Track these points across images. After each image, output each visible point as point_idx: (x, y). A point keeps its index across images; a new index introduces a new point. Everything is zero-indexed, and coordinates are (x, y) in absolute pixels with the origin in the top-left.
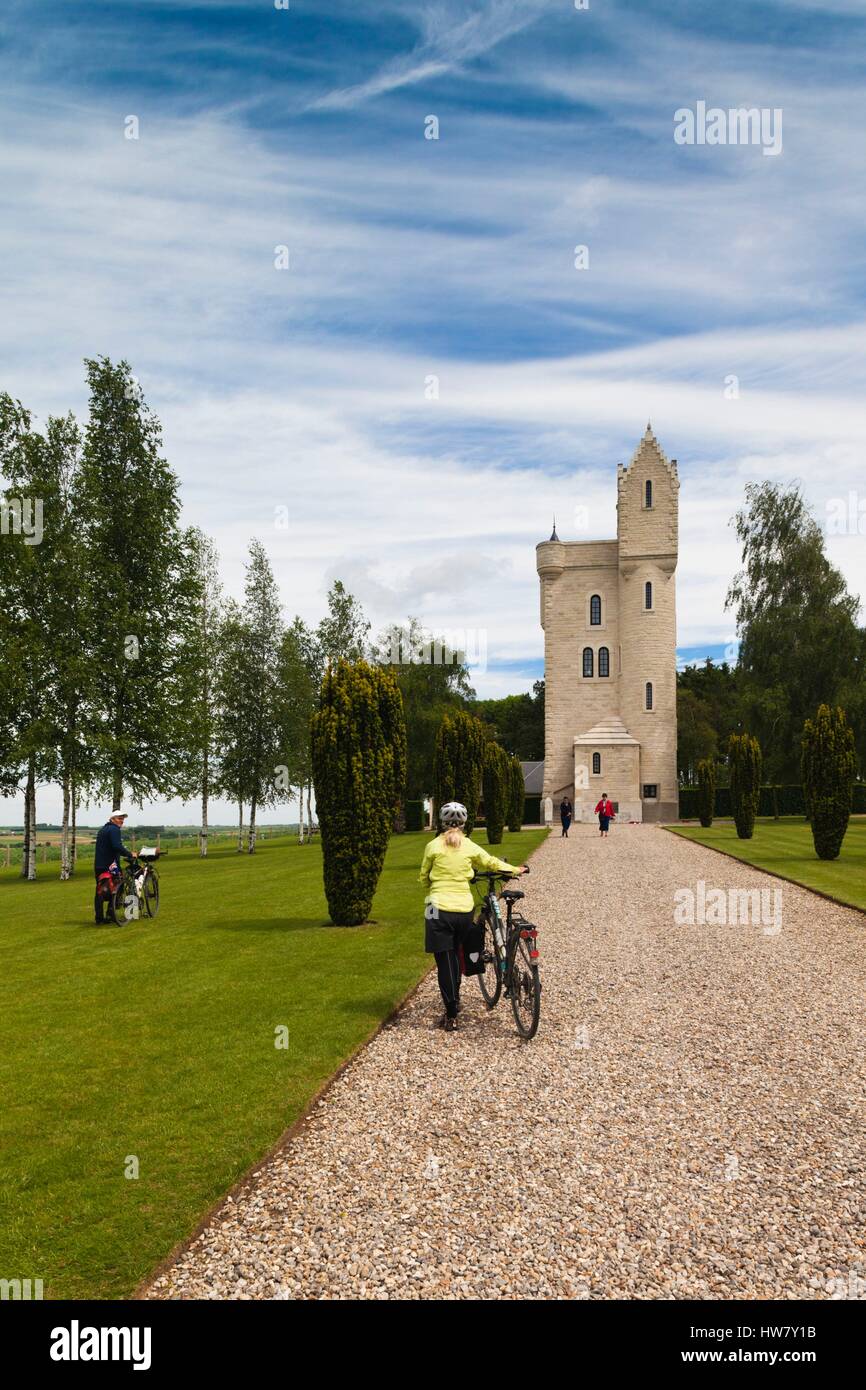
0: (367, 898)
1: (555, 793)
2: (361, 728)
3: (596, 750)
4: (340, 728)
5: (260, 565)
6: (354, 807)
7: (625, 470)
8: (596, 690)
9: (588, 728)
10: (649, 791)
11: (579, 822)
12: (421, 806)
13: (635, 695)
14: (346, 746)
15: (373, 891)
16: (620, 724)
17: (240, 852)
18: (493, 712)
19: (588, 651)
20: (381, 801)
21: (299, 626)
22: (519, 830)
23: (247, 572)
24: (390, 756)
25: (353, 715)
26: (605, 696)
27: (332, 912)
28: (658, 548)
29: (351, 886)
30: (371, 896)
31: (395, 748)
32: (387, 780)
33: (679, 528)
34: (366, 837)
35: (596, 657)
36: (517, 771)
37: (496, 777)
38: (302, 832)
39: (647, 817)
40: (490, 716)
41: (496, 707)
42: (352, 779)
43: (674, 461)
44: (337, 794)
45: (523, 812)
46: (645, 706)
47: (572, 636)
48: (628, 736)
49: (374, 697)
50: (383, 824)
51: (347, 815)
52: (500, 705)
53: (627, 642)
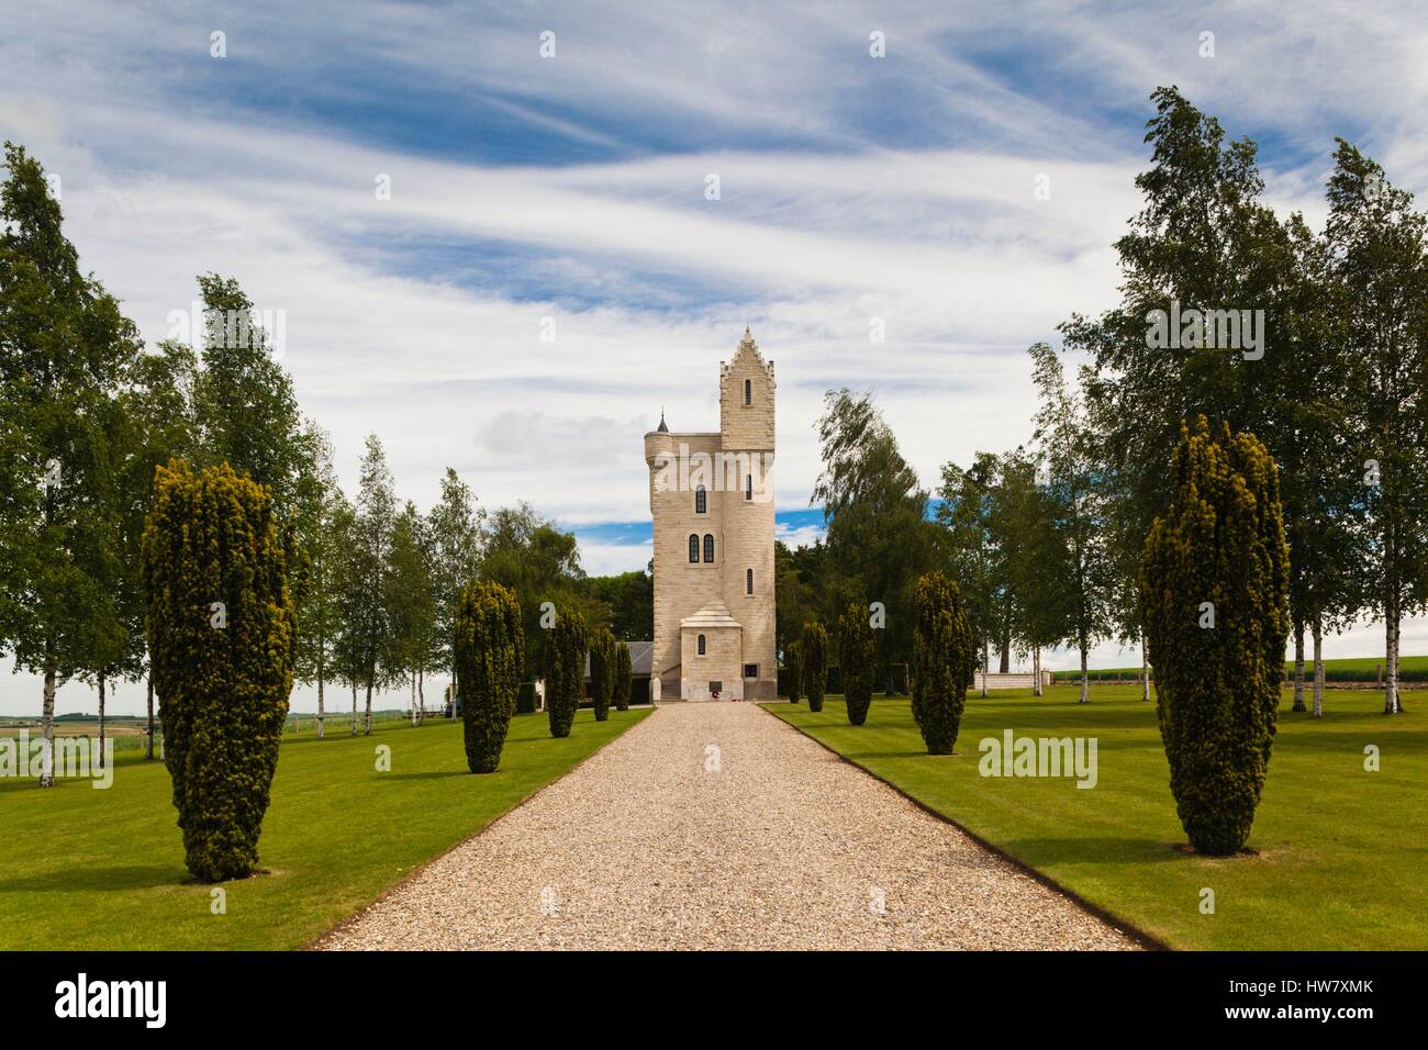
0: (497, 754)
1: (664, 673)
2: (492, 632)
3: (701, 633)
4: (476, 632)
5: (376, 456)
6: (487, 688)
7: (727, 368)
8: (701, 574)
9: (695, 612)
10: (750, 670)
11: (685, 701)
12: (533, 687)
13: (738, 582)
14: (480, 644)
15: (501, 749)
16: (723, 608)
17: (354, 735)
18: (606, 590)
19: (694, 538)
20: (507, 684)
21: (411, 511)
22: (626, 709)
23: (361, 463)
24: (513, 652)
25: (486, 623)
26: (711, 580)
27: (471, 764)
28: (757, 444)
29: (485, 745)
30: (499, 752)
31: (516, 646)
32: (510, 669)
33: (776, 426)
34: (496, 709)
35: (701, 544)
36: (624, 653)
37: (603, 660)
38: (414, 715)
39: (747, 697)
40: (604, 594)
41: (612, 584)
42: (485, 668)
43: (772, 362)
44: (475, 679)
45: (630, 693)
46: (746, 592)
47: (679, 524)
48: (727, 618)
49: (501, 610)
50: (508, 701)
51: (483, 694)
52: (614, 582)
53: (730, 530)
